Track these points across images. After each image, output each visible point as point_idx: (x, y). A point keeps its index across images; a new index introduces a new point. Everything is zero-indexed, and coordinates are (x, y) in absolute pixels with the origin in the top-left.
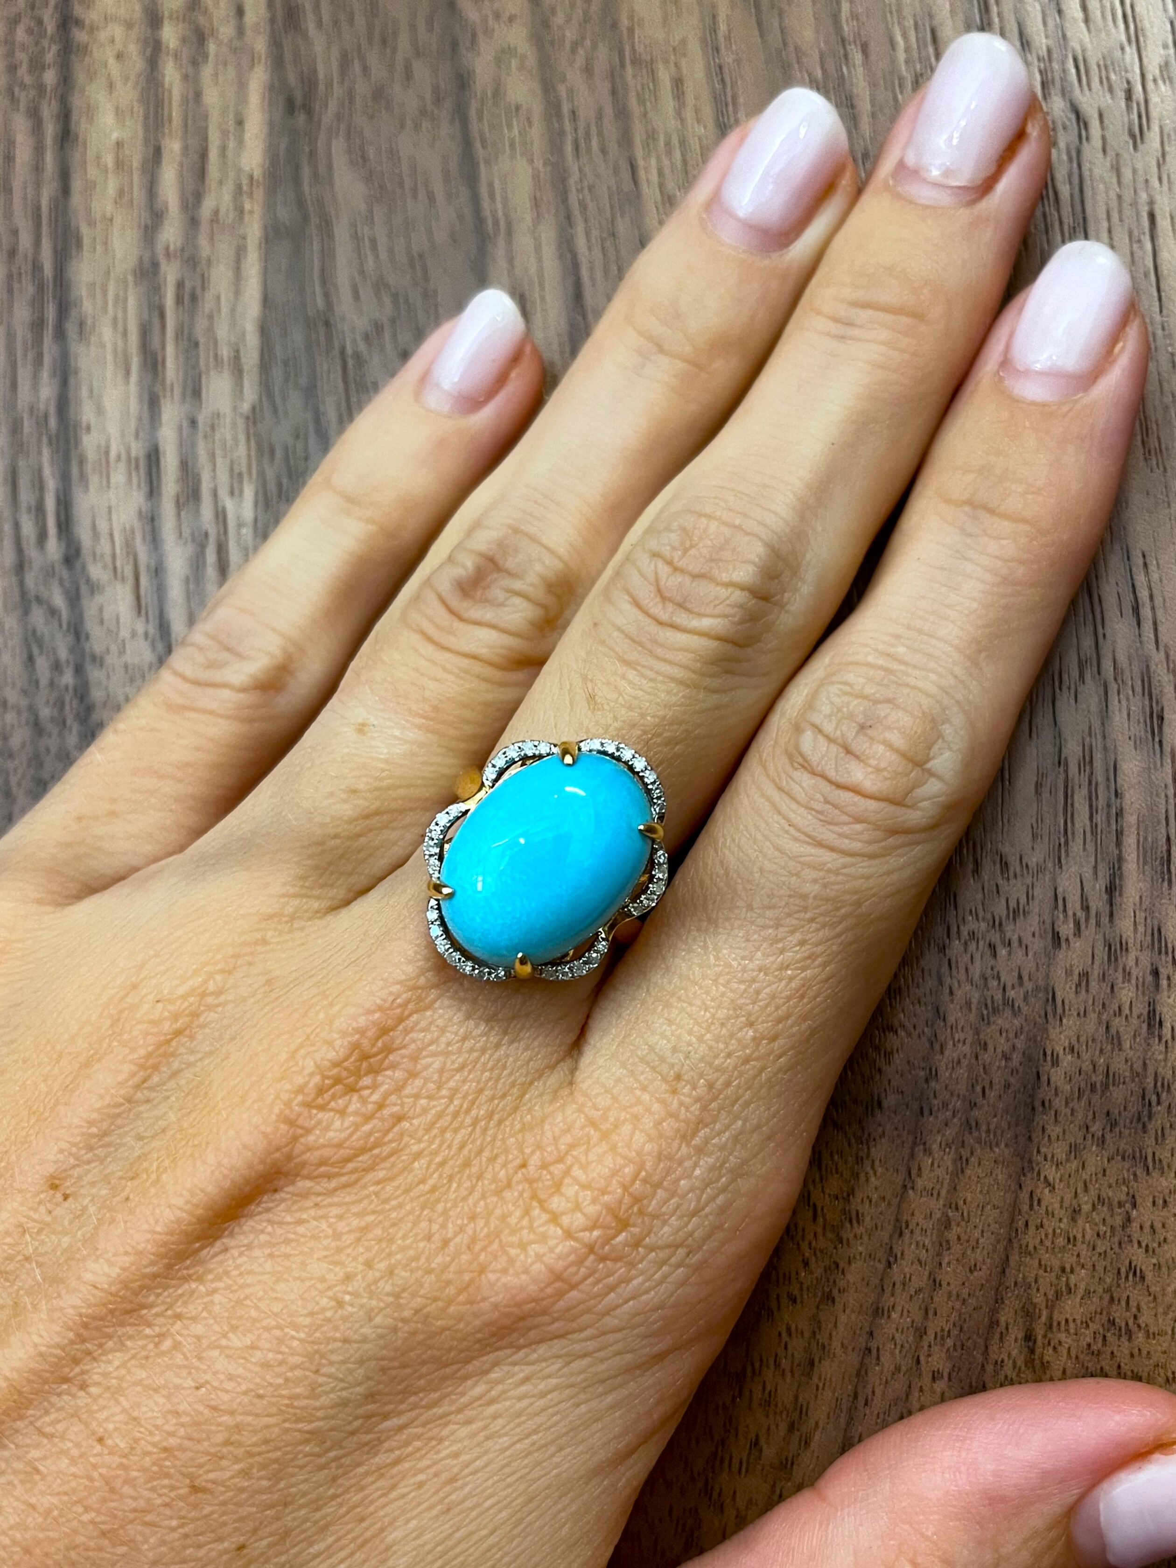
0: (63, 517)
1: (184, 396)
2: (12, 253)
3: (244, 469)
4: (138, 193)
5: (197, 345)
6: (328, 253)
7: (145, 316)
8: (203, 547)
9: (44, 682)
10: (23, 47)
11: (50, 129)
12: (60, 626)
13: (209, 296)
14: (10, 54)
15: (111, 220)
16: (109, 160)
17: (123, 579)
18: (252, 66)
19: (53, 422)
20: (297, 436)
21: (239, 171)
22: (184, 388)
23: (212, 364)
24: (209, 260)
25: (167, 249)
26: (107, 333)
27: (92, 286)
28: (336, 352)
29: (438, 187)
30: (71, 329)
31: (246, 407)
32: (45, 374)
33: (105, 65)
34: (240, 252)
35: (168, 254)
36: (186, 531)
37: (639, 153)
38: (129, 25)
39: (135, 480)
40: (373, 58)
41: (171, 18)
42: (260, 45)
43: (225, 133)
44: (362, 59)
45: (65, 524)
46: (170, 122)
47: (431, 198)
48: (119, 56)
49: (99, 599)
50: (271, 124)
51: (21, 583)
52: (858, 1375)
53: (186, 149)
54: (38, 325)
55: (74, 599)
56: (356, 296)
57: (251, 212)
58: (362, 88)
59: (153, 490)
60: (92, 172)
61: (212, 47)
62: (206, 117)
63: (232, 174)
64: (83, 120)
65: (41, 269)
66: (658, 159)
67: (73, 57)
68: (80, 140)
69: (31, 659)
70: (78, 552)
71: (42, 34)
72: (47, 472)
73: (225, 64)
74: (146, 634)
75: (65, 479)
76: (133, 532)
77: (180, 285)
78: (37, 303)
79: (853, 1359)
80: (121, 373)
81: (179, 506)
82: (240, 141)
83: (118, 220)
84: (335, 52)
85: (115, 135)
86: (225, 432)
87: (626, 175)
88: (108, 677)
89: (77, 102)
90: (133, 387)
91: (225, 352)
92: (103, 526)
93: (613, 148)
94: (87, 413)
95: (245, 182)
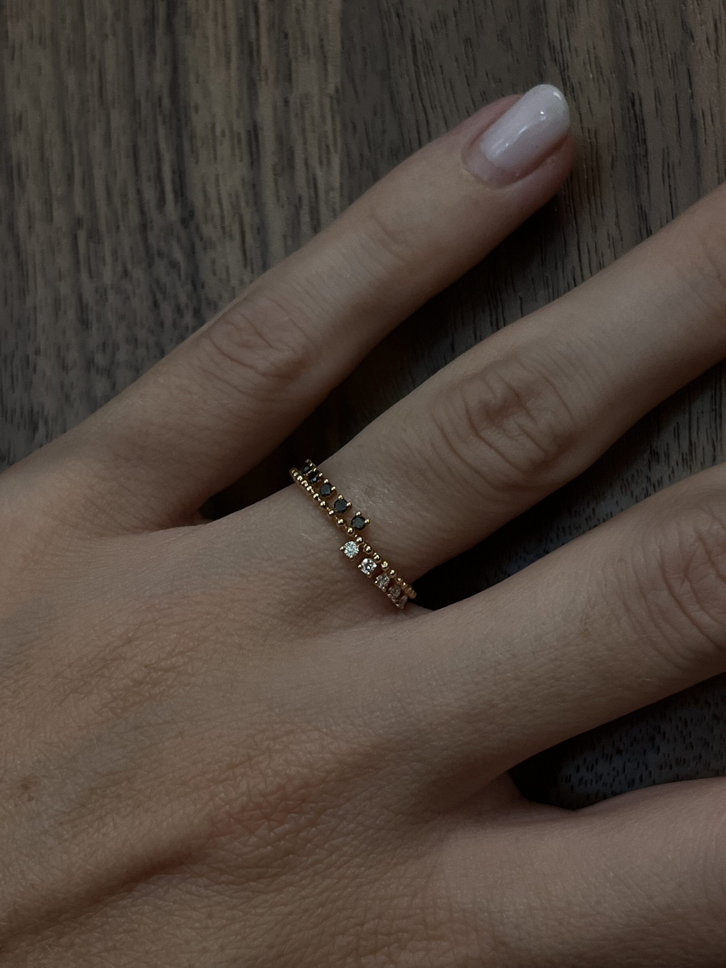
0: (178, 186)
1: (277, 80)
3: (331, 142)
7: (242, 11)
8: (298, 208)
9: (168, 323)
12: (180, 276)
17: (231, 238)
19: (166, 102)
22: (277, 71)
23: (300, 53)
26: (210, 27)
28: (407, 40)
30: (179, 23)
31: (331, 89)
32: (158, 63)
45: (181, 191)
49: (212, 254)
51: (145, 240)
54: (151, 21)
55: (191, 254)
59: (255, 162)
69: (156, 304)
70: (192, 215)
72: (163, 146)
75: (179, 152)
76: (237, 197)
80: (223, 62)
81: (277, 174)
86: (314, 110)
90: (234, 72)
91: (312, 42)
92: (212, 192)
94: (195, 95)
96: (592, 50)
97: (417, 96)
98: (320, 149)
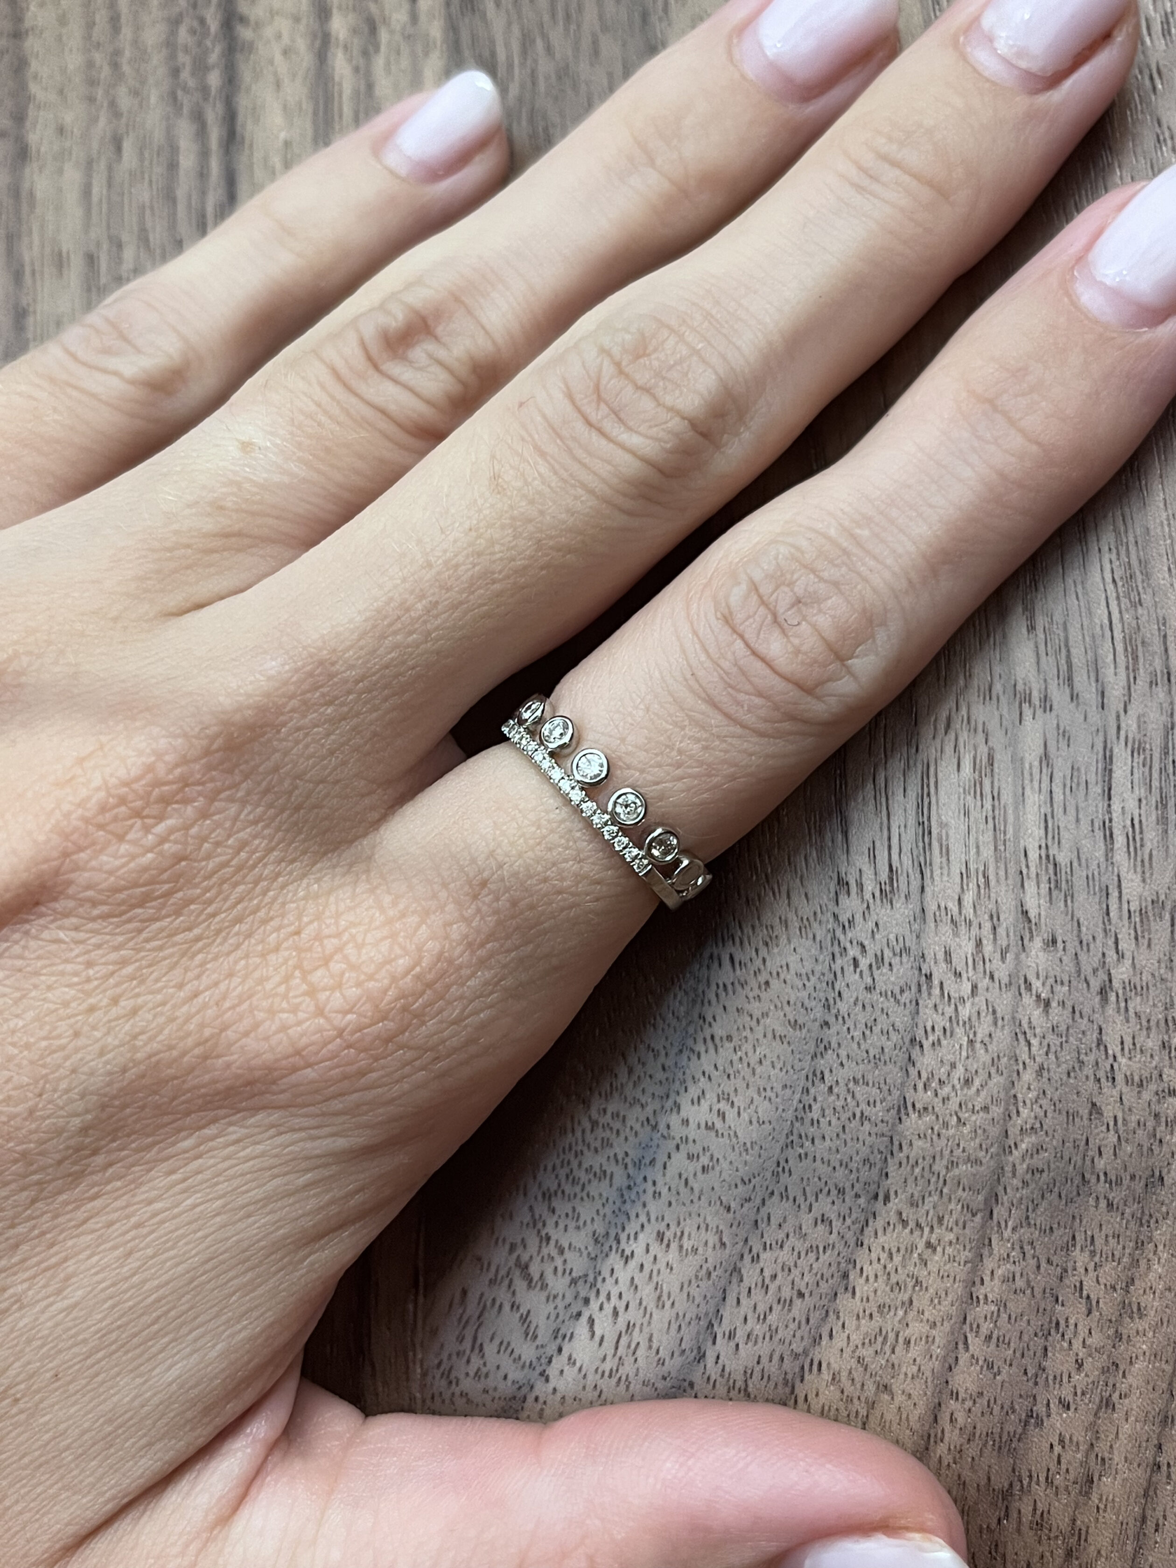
10: (186, 50)
11: (215, 134)
14: (172, 56)
18: (426, 54)
33: (271, 62)
38: (297, 19)
40: (556, 35)
41: (340, 8)
42: (436, 30)
44: (545, 36)
46: (341, 117)
48: (286, 52)
52: (1146, 1495)
58: (545, 67)
60: (259, 172)
61: (384, 36)
64: (249, 122)
67: (239, 56)
68: (247, 142)
71: (206, 33)
73: (398, 53)
79: (1140, 1475)
84: (516, 31)
85: (283, 135)
89: (243, 103)
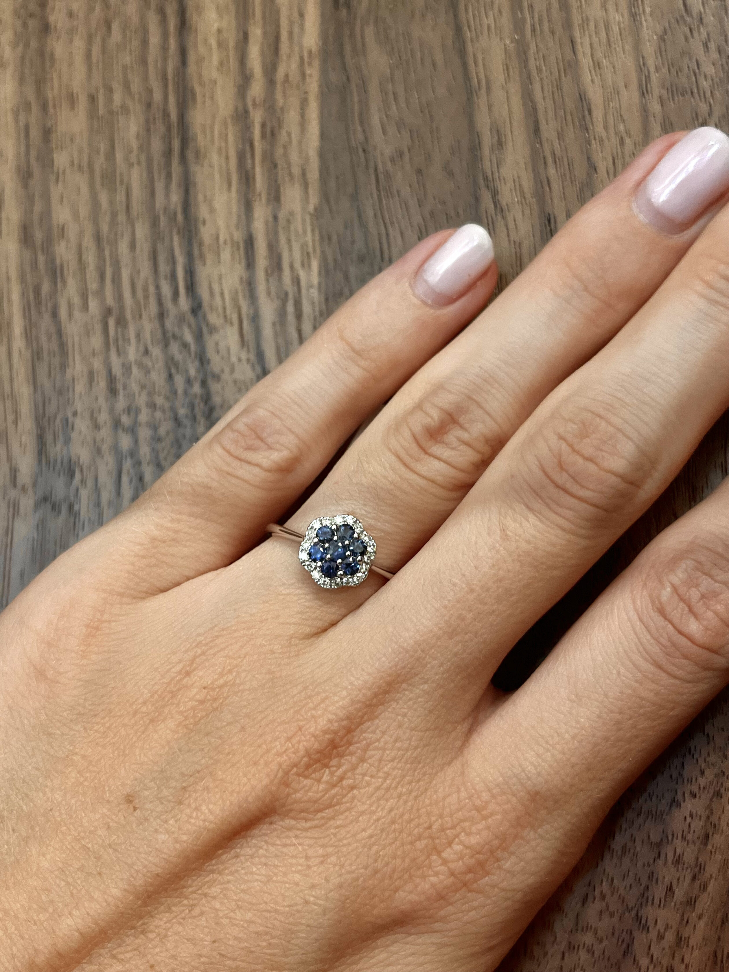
0: (189, 283)
1: (268, 201)
2: (149, 105)
3: (311, 250)
4: (233, 64)
5: (275, 166)
6: (364, 104)
7: (240, 146)
8: (284, 302)
9: (180, 391)
11: (172, 23)
12: (190, 354)
13: (284, 132)
15: (215, 82)
16: (213, 42)
17: (231, 324)
19: (180, 217)
20: (346, 228)
21: (301, 47)
22: (269, 194)
23: (287, 179)
24: (282, 109)
25: (254, 101)
26: (215, 158)
27: (203, 126)
28: (372, 171)
29: (439, 58)
30: (190, 155)
31: (311, 208)
32: (174, 186)
34: (304, 103)
35: (254, 104)
36: (273, 290)
37: (577, 34)
39: (237, 256)
43: (291, 23)
45: (191, 287)
46: (254, 15)
47: (434, 64)
49: (216, 337)
50: (323, 15)
51: (163, 326)
53: (265, 33)
54: (168, 154)
55: (199, 337)
56: (384, 132)
57: (311, 76)
59: (250, 264)
60: (202, 49)
62: (278, 12)
63: (296, 49)
64: (195, 15)
65: (169, 116)
66: (590, 36)
68: (193, 28)
69: (170, 376)
70: (200, 306)
72: (177, 251)
74: (248, 360)
75: (190, 256)
76: (237, 292)
77: (263, 125)
78: (167, 139)
80: (225, 186)
81: (268, 275)
82: (302, 27)
83: (220, 83)
85: (216, 26)
86: (297, 225)
87: (568, 49)
88: (223, 388)
90: (234, 195)
91: (296, 171)
92: (216, 288)
93: (559, 30)
94: (203, 212)
95: (306, 55)
96: (517, 179)
97: (379, 213)
98: (302, 255)
